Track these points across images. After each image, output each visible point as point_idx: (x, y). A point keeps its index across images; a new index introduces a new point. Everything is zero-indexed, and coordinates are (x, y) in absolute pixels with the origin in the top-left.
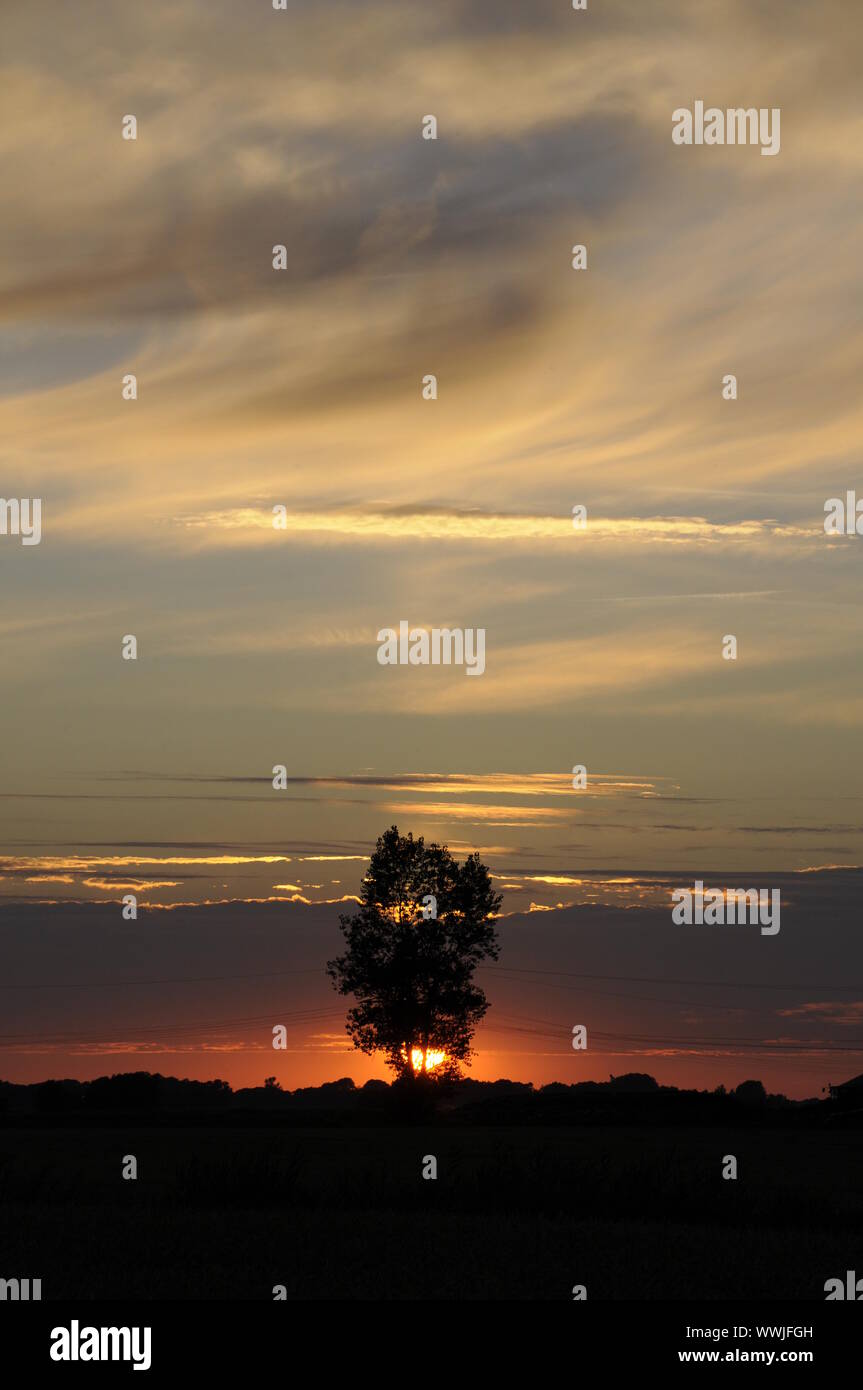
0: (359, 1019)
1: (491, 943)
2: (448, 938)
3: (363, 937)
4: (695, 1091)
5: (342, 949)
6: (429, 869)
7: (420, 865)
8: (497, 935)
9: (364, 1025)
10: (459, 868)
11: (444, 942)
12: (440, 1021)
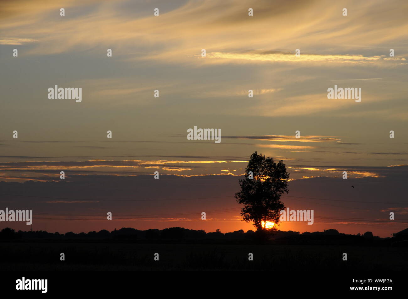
0: (245, 211)
1: (286, 188)
2: (273, 187)
3: (246, 186)
4: (351, 235)
5: (240, 189)
6: (267, 165)
7: (264, 164)
8: (288, 186)
9: (246, 213)
10: (276, 165)
11: (271, 187)
12: (270, 212)
